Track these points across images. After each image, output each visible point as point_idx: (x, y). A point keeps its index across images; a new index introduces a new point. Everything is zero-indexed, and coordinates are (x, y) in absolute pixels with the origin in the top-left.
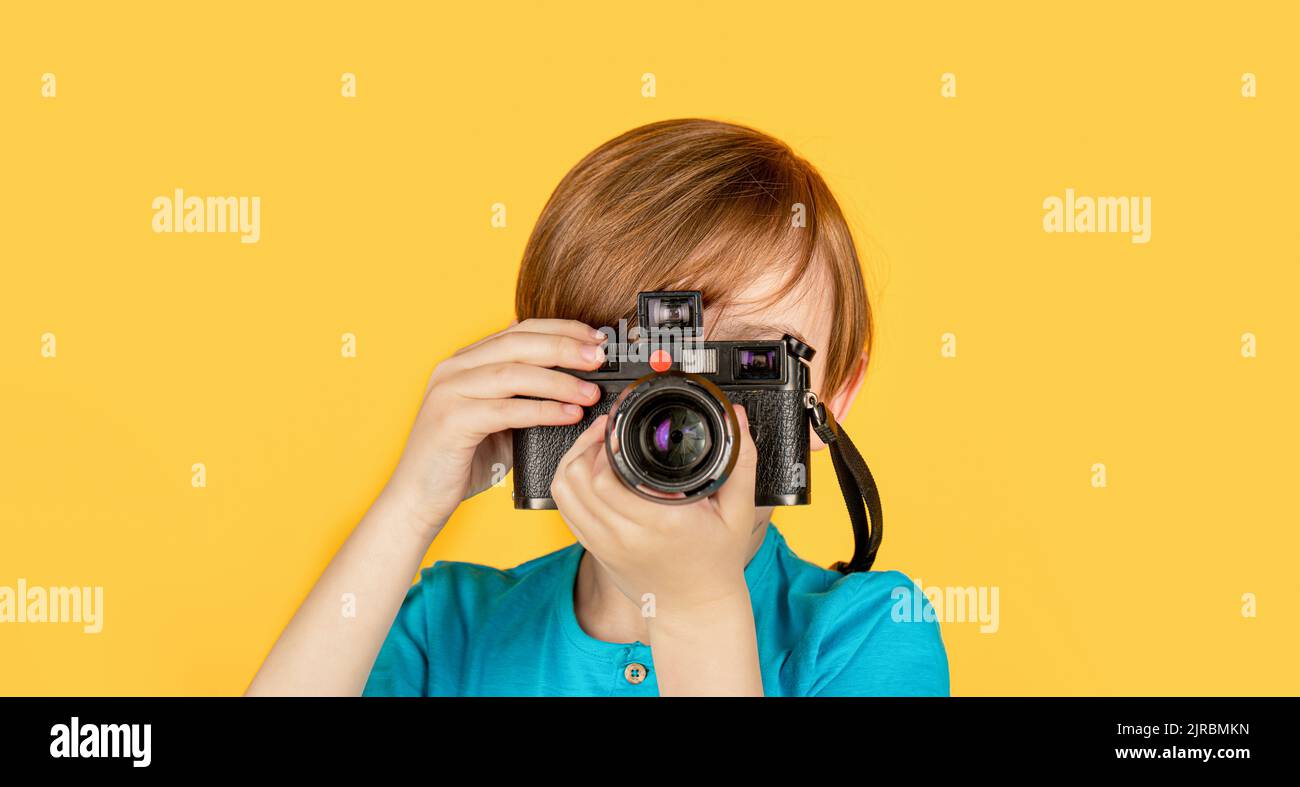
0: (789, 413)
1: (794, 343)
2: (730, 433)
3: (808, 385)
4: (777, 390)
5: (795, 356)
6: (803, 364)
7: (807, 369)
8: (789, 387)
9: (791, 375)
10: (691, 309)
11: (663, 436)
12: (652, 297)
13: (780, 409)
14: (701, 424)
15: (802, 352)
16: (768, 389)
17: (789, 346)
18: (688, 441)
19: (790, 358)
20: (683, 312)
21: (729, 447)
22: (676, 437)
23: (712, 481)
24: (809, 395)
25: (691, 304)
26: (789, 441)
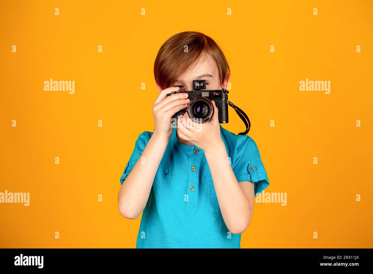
0: (224, 104)
1: (225, 90)
2: (212, 109)
3: (228, 99)
4: (221, 100)
5: (225, 93)
6: (226, 94)
7: (227, 95)
8: (224, 99)
9: (224, 97)
10: (204, 84)
11: (199, 109)
12: (196, 81)
13: (222, 104)
14: (206, 107)
15: (226, 92)
16: (219, 100)
17: (224, 91)
18: (204, 111)
19: (224, 93)
20: (202, 84)
21: (212, 112)
22: (201, 110)
23: (209, 118)
24: (228, 101)
25: (203, 82)
26: (224, 110)
